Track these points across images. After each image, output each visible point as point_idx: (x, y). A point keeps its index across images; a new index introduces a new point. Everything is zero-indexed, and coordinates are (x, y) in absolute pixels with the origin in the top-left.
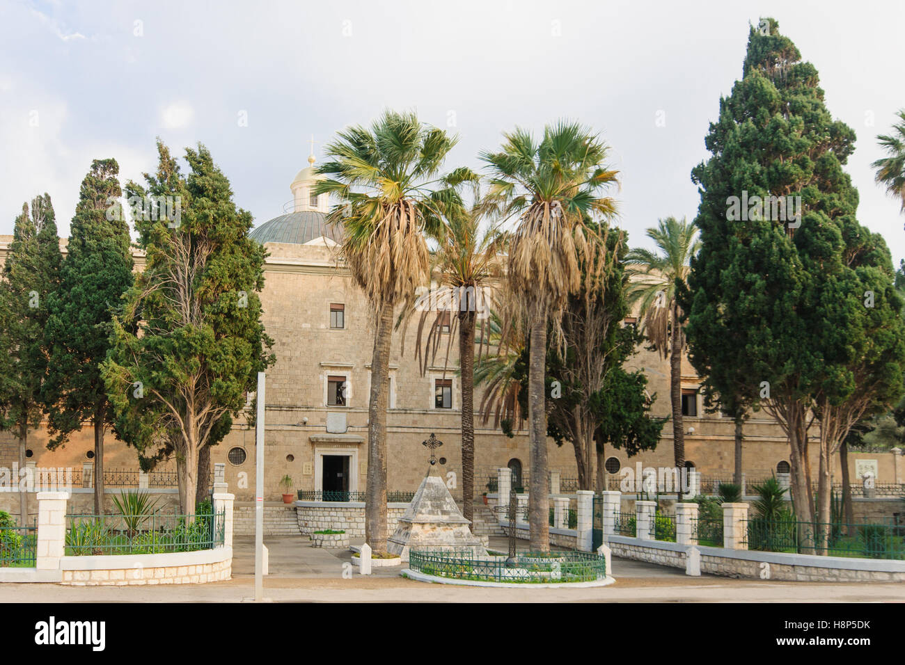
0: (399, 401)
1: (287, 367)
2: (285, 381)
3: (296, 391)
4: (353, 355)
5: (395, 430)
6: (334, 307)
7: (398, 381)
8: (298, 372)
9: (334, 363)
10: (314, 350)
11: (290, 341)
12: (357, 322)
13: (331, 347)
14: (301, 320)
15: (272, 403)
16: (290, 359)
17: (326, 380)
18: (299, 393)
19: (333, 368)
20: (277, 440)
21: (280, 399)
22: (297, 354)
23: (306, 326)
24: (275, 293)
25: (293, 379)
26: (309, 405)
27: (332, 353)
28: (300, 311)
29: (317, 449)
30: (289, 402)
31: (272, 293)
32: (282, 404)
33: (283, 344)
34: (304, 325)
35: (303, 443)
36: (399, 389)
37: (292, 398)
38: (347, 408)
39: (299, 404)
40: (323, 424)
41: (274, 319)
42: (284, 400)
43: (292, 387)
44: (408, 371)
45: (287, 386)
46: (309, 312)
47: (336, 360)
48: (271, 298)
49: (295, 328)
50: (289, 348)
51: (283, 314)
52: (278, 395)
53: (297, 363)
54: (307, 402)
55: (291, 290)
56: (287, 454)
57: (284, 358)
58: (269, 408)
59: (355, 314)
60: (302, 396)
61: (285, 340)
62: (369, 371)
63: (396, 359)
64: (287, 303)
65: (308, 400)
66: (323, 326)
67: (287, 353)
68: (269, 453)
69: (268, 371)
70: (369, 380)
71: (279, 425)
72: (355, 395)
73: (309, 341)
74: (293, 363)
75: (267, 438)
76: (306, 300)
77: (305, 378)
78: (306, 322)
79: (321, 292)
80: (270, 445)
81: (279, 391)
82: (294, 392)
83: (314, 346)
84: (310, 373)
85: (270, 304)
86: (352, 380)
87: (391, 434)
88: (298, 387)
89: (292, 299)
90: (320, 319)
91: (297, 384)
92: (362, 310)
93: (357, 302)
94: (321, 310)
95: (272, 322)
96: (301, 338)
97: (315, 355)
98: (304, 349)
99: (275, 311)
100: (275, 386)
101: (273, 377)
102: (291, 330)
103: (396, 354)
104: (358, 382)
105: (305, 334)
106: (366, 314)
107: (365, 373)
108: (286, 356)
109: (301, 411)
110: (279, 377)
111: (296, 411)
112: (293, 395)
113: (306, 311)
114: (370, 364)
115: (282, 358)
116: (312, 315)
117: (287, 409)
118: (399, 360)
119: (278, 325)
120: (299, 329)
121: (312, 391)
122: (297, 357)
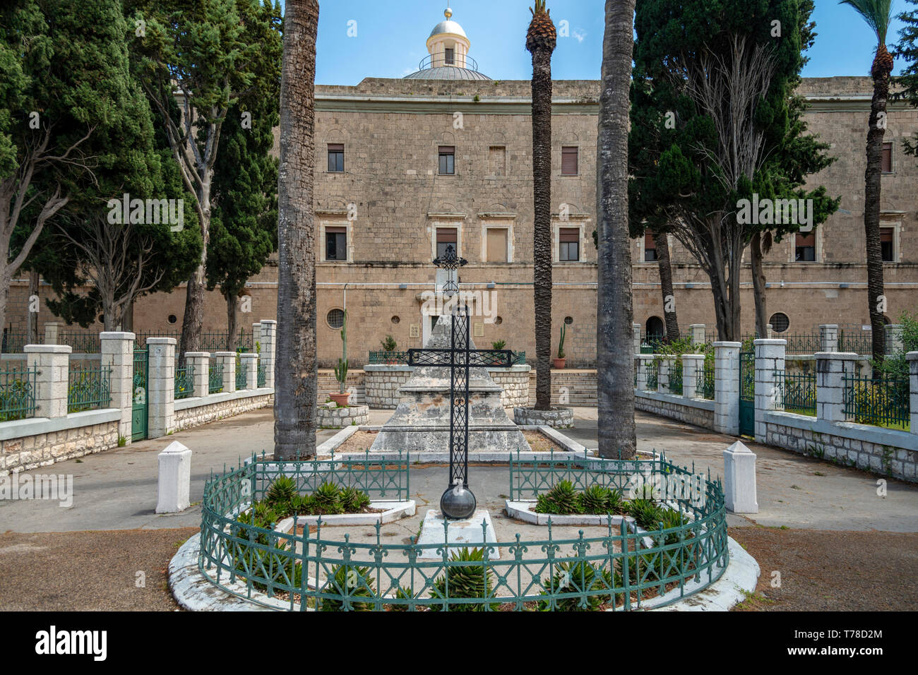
0: (517, 255)
1: (390, 220)
2: (389, 235)
3: (401, 246)
4: (465, 204)
5: (512, 286)
6: (443, 150)
7: (515, 231)
8: (403, 225)
9: (442, 215)
10: (420, 200)
11: (393, 189)
12: (469, 168)
13: (439, 195)
14: (406, 166)
15: (375, 259)
16: (394, 211)
17: (434, 231)
18: (404, 248)
19: (442, 219)
20: (381, 300)
21: (383, 255)
22: (402, 204)
23: (411, 172)
24: (376, 136)
25: (399, 233)
26: (416, 261)
27: (441, 202)
28: (404, 156)
30: (393, 258)
31: (372, 136)
32: (385, 260)
33: (386, 194)
34: (409, 172)
35: (409, 303)
36: (517, 241)
37: (396, 253)
39: (405, 260)
40: (431, 282)
41: (375, 165)
42: (388, 255)
43: (396, 241)
45: (391, 241)
46: (415, 157)
47: (445, 210)
48: (371, 143)
49: (399, 175)
50: (392, 198)
51: (385, 160)
52: (381, 250)
53: (401, 215)
54: (413, 258)
55: (394, 132)
56: (392, 315)
57: (387, 209)
58: (369, 265)
59: (466, 157)
60: (407, 251)
61: (387, 189)
62: (483, 222)
63: (514, 207)
64: (389, 147)
65: (415, 256)
66: (430, 172)
67: (391, 204)
68: (371, 314)
69: (369, 224)
70: (484, 231)
71: (383, 284)
72: (467, 249)
73: (415, 189)
74: (398, 215)
75: (369, 298)
76: (410, 142)
77: (411, 231)
78: (411, 168)
79: (428, 133)
80: (372, 306)
81: (382, 246)
82: (399, 246)
83: (421, 195)
84: (417, 225)
85: (371, 148)
86: (465, 233)
87: (508, 291)
88: (403, 241)
89: (394, 142)
90: (427, 164)
91: (402, 237)
92: (476, 153)
93: (469, 143)
94: (428, 154)
95: (372, 169)
96: (406, 187)
97: (421, 205)
98: (410, 199)
99: (376, 156)
100: (378, 241)
101: (375, 230)
102: (394, 178)
103: (514, 201)
104: (471, 235)
105: (411, 182)
106: (480, 157)
107: (478, 224)
108: (389, 208)
109: (406, 268)
110: (382, 230)
111: (401, 267)
112: (397, 250)
113: (411, 155)
114: (483, 213)
115: (384, 209)
116: (418, 160)
117: (391, 266)
118: (517, 207)
119: (379, 173)
120: (403, 177)
121: (419, 246)
122: (401, 208)
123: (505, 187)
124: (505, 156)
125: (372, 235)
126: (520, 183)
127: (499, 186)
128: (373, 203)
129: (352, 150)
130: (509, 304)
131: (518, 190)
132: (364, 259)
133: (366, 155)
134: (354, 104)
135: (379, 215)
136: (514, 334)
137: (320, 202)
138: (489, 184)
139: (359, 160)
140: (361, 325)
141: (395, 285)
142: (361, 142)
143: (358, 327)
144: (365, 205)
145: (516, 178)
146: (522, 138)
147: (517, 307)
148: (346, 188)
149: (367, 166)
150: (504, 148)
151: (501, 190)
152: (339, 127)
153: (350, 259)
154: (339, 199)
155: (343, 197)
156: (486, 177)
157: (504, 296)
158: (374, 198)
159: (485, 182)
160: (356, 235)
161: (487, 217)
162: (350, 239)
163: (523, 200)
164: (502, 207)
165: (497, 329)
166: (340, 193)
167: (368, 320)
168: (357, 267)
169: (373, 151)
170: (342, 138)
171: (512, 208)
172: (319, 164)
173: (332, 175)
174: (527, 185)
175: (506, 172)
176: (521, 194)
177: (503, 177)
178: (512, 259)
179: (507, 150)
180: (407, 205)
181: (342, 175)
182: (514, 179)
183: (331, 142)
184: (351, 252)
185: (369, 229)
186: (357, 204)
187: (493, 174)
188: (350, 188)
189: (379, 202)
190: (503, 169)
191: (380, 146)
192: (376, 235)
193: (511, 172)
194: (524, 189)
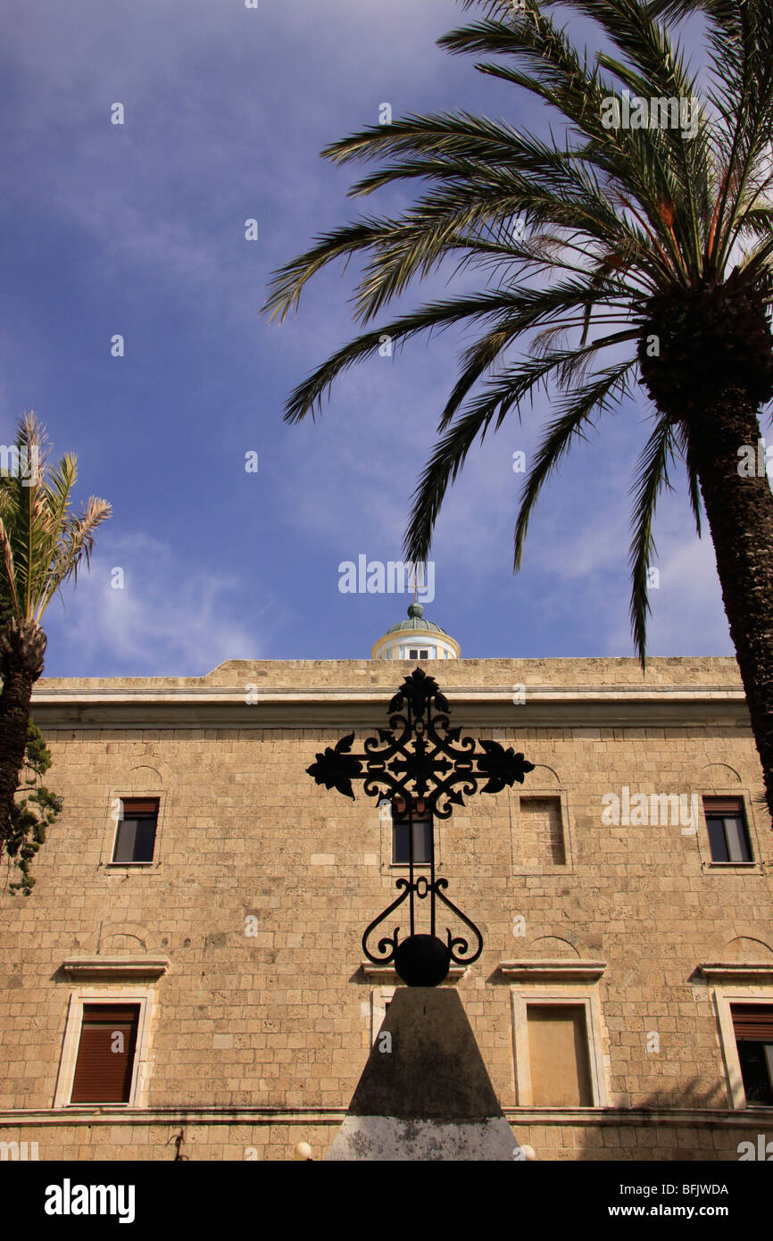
0: (618, 1080)
1: (260, 982)
2: (254, 1026)
3: (285, 1056)
7: (608, 1014)
8: (294, 995)
10: (342, 929)
11: (274, 902)
12: (470, 846)
14: (309, 844)
15: (207, 1099)
16: (273, 957)
18: (295, 1062)
21: (233, 1085)
22: (294, 940)
23: (323, 861)
24: (238, 778)
25: (282, 1020)
28: (306, 821)
30: (261, 1092)
31: (231, 779)
32: (239, 1102)
34: (317, 859)
36: (615, 1041)
37: (272, 1079)
39: (294, 1099)
41: (230, 845)
42: (246, 1086)
43: (274, 1041)
44: (639, 982)
45: (258, 1042)
46: (332, 824)
48: (226, 793)
49: (290, 867)
51: (258, 832)
52: (228, 1071)
53: (292, 969)
54: (319, 1093)
55: (284, 767)
57: (255, 952)
61: (258, 903)
62: (515, 988)
63: (596, 945)
64: (270, 801)
65: (326, 1085)
66: (371, 859)
67: (265, 941)
69: (202, 995)
70: (521, 1012)
73: (330, 900)
74: (281, 969)
77: (315, 1012)
78: (321, 849)
81: (234, 1058)
82: (278, 1058)
83: (345, 917)
84: (331, 997)
85: (224, 807)
88: (294, 1043)
90: (363, 838)
91: (289, 1031)
92: (485, 811)
94: (367, 815)
95: (226, 856)
96: (307, 896)
97: (346, 943)
98: (315, 926)
99: (237, 823)
100: (223, 1042)
101: (218, 1012)
102: (276, 874)
103: (594, 929)
105: (320, 885)
106: (496, 822)
107: (501, 991)
108: (259, 949)
109: (297, 1123)
110: (236, 1012)
111: (282, 1123)
112: (275, 1068)
113: (323, 819)
114: (513, 962)
115: (247, 954)
116: (339, 830)
117: (257, 1117)
118: (605, 947)
119: (239, 862)
120: (301, 872)
121: (337, 1055)
122: (292, 951)
123: (566, 892)
124: (559, 819)
125: (208, 1026)
126: (605, 882)
127: (551, 892)
128: (218, 940)
129: (179, 812)
131: (603, 902)
132: (178, 1099)
133: (211, 823)
134: (193, 712)
135: (231, 969)
137: (82, 938)
138: (524, 886)
139: (193, 834)
142: (201, 791)
144: (197, 942)
145: (593, 871)
148: (154, 903)
149: (212, 847)
150: (554, 802)
151: (557, 902)
152: (153, 762)
153: (140, 1097)
154: (129, 929)
155: (143, 924)
156: (517, 870)
158: (223, 926)
159: (514, 882)
160: (165, 1026)
161: (527, 976)
162: (145, 1038)
163: (618, 927)
164: (562, 945)
166: (136, 915)
168: (157, 1123)
169: (229, 813)
170: (156, 786)
171: (592, 947)
172: (94, 846)
173: (123, 871)
174: (625, 888)
175: (568, 856)
176: (611, 910)
177: (559, 869)
178: (605, 1097)
179: (563, 802)
180: (308, 942)
181: (145, 871)
182: (588, 873)
183: (130, 795)
184: (143, 1072)
185: (201, 1008)
186: (175, 943)
187: (534, 862)
188: (164, 901)
189: (235, 937)
190: (559, 851)
191: (247, 801)
192: (220, 1026)
193: (580, 857)
194: (618, 897)
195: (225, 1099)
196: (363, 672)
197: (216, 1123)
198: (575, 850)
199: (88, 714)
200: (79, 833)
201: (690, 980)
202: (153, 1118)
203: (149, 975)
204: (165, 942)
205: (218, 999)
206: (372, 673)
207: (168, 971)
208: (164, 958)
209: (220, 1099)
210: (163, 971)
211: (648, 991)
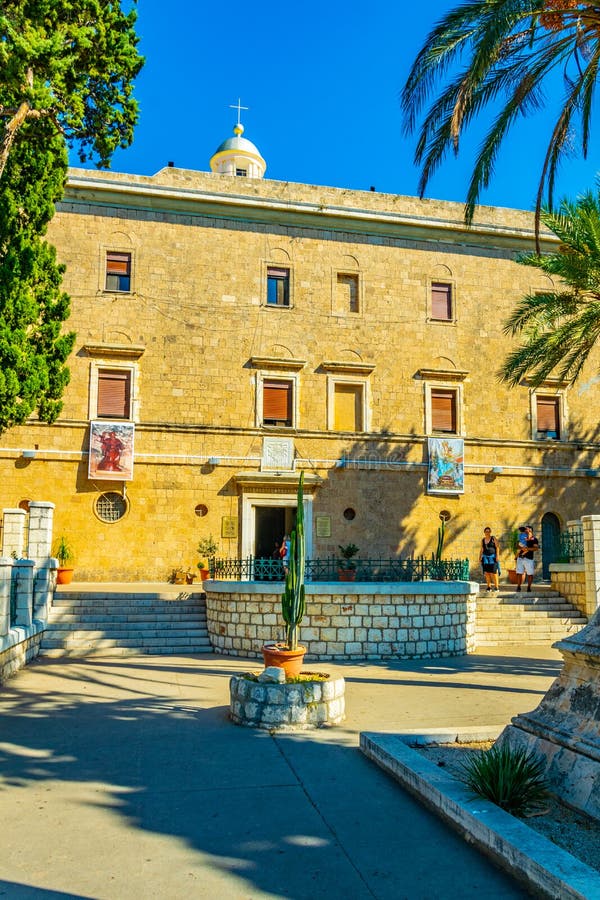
0: (376, 421)
1: (196, 363)
2: (194, 386)
3: (212, 402)
4: (304, 348)
6: (273, 273)
7: (373, 390)
8: (214, 371)
9: (273, 360)
10: (241, 338)
11: (202, 321)
12: (309, 299)
13: (268, 333)
14: (221, 289)
15: (171, 420)
16: (202, 351)
17: (261, 384)
18: (216, 405)
19: (271, 367)
20: (181, 479)
21: (184, 414)
22: (214, 342)
23: (228, 299)
24: (178, 245)
25: (208, 384)
26: (233, 425)
27: (270, 343)
28: (219, 275)
29: (245, 496)
30: (199, 419)
31: (174, 245)
32: (188, 422)
33: (191, 326)
34: (226, 298)
35: (224, 487)
36: (376, 403)
37: (205, 412)
38: (294, 432)
39: (217, 423)
40: (255, 456)
41: (175, 286)
42: (191, 415)
43: (205, 394)
44: (390, 375)
45: (196, 394)
46: (234, 278)
47: (275, 354)
48: (171, 254)
49: (211, 301)
50: (199, 332)
51: (191, 279)
52: (181, 407)
53: (213, 358)
54: (230, 420)
56: (195, 504)
57: (192, 347)
58: (166, 428)
59: (306, 284)
60: (221, 410)
61: (193, 321)
62: (329, 375)
63: (371, 356)
64: (197, 262)
65: (232, 417)
66: (256, 301)
67: (198, 341)
68: (165, 501)
69: (165, 368)
70: (332, 387)
71: (183, 457)
72: (307, 411)
73: (233, 322)
74: (207, 357)
75: (162, 477)
76: (228, 258)
77: (226, 381)
78: (228, 292)
79: (252, 248)
80: (167, 488)
81: (184, 401)
82: (209, 401)
83: (242, 332)
84: (234, 373)
85: (170, 262)
86: (303, 387)
87: (363, 474)
88: (216, 395)
89: (206, 256)
90: (251, 288)
91: (213, 389)
92: (318, 279)
93: (309, 266)
94: (253, 275)
95: (173, 291)
96: (220, 318)
97: (242, 345)
98: (225, 335)
99: (179, 273)
100: (177, 392)
101: (173, 377)
102: (203, 304)
103: (370, 348)
104: (313, 391)
105: (227, 312)
106: (324, 285)
107: (322, 376)
108: (195, 346)
109: (219, 434)
110: (184, 378)
111: (211, 433)
112: (206, 408)
113: (228, 275)
114: (330, 362)
115: (188, 348)
116: (238, 283)
117: (197, 430)
118: (375, 357)
119: (182, 296)
120: (217, 304)
121: (238, 403)
122: (213, 348)
123: (358, 328)
124: (357, 287)
125: (170, 384)
126: (378, 324)
127: (351, 327)
128: (172, 339)
129: (144, 262)
130: (365, 491)
131: (376, 334)
132: (155, 419)
133: (163, 271)
135: (180, 355)
136: (372, 534)
137: (93, 332)
138: (337, 322)
139: (153, 277)
140: (149, 518)
141: (202, 459)
142: (157, 251)
143: (143, 518)
144: (160, 339)
145: (372, 318)
146: (380, 266)
147: (377, 495)
148: (133, 315)
149: (165, 286)
150: (355, 278)
151: (353, 332)
152: (125, 230)
153: (135, 417)
154: (120, 329)
155: (128, 327)
156: (334, 313)
157: (359, 479)
158: (174, 332)
159: (332, 320)
160: (144, 383)
161: (335, 369)
162: (135, 389)
163: (382, 348)
164: (353, 354)
165: (349, 527)
166: (123, 322)
167: (159, 509)
168: (145, 430)
169: (173, 266)
170: (128, 245)
171: (369, 357)
172: (94, 279)
173: (113, 296)
174: (388, 328)
175: (360, 308)
176: (380, 339)
177: (355, 315)
178: (369, 427)
179: (360, 279)
180: (222, 344)
181: (126, 297)
182: (369, 317)
183: (112, 250)
184: (136, 407)
185: (165, 375)
186: (148, 339)
187: (342, 310)
188: (139, 315)
189: (181, 338)
190: (355, 306)
191: (183, 260)
192: (175, 384)
193: (367, 310)
194: (384, 332)
195: (180, 421)
196: (250, 185)
197: (177, 432)
198: (364, 305)
199: (81, 194)
200: (83, 270)
201: (414, 377)
202: (143, 428)
203: (135, 356)
204: (141, 338)
205: (174, 371)
206: (255, 187)
207: (145, 354)
208: (143, 347)
209: (178, 421)
210: (142, 354)
211: (394, 381)
